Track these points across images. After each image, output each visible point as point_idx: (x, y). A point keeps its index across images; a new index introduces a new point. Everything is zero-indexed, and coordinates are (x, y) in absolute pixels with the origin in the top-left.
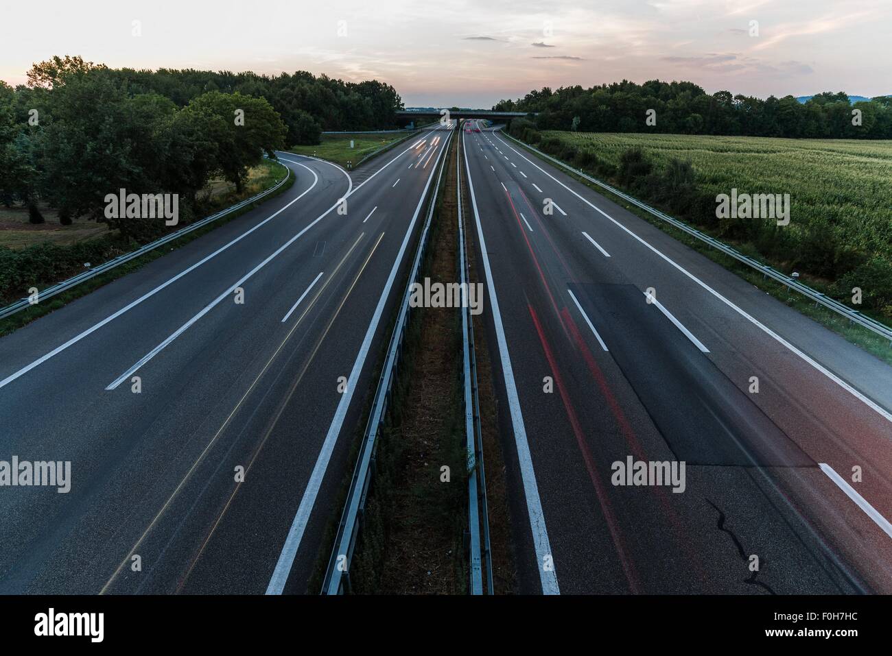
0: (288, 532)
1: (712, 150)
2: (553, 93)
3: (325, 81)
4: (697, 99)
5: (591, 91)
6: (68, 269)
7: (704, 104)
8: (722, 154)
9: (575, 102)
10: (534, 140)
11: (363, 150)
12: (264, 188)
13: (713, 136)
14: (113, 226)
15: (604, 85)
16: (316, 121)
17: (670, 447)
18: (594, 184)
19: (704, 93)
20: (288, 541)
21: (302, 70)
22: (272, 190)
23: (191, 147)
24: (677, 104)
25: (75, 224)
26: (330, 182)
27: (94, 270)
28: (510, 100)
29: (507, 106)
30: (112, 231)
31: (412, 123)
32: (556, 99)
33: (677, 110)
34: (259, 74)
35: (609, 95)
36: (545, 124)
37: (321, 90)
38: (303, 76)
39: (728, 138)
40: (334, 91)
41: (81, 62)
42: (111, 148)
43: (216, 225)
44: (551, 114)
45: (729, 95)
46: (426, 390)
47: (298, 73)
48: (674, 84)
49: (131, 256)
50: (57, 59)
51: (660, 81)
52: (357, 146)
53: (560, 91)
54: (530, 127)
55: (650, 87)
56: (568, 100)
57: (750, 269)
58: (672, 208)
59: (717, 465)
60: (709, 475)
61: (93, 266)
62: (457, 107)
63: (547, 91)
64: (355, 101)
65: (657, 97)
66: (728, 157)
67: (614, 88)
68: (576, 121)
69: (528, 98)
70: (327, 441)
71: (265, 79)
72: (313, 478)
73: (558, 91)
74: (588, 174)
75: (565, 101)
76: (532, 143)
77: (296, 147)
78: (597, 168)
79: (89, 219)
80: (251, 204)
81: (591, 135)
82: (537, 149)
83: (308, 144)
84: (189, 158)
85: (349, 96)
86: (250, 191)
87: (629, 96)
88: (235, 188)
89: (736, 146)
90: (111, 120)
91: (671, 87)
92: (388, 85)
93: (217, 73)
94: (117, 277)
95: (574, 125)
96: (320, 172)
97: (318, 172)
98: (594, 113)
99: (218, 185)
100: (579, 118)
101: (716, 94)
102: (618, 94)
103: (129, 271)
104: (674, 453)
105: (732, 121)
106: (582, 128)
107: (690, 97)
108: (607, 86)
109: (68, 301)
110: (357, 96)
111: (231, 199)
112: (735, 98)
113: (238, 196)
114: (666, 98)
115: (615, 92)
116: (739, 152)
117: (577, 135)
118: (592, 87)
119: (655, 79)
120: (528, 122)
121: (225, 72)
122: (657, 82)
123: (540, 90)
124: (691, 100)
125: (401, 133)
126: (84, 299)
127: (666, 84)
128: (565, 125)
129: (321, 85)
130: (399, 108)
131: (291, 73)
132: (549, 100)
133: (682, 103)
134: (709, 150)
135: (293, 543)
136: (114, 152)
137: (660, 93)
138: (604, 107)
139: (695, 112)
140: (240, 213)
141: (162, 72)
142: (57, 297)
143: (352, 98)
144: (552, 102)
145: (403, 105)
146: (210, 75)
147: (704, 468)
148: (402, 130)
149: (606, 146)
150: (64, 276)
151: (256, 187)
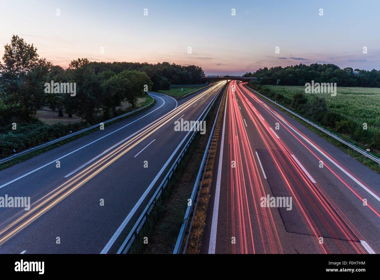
0: (111, 238)
1: (341, 93)
2: (268, 69)
3: (174, 66)
4: (335, 71)
5: (286, 68)
6: (65, 133)
7: (339, 73)
8: (346, 95)
9: (278, 73)
10: (259, 89)
11: (186, 92)
12: (143, 106)
13: (344, 87)
14: (84, 118)
15: (292, 66)
16: (169, 81)
17: (284, 224)
18: (281, 107)
19: (339, 68)
20: (110, 242)
21: (165, 62)
22: (145, 107)
23: (115, 90)
24: (326, 73)
25: (73, 117)
26: (169, 104)
27: (73, 134)
28: (250, 73)
29: (250, 75)
30: (83, 120)
31: (208, 82)
32: (270, 72)
33: (326, 76)
34: (150, 63)
35: (294, 70)
36: (265, 82)
37: (172, 69)
38: (166, 64)
39: (351, 88)
40: (177, 70)
41: (87, 60)
42: (85, 90)
43: (121, 119)
44: (267, 78)
45: (351, 69)
46: (181, 188)
47: (164, 63)
48: (324, 65)
49: (87, 129)
50: (79, 59)
51: (318, 64)
52: (184, 91)
53: (272, 69)
54: (257, 84)
55: (313, 66)
56: (275, 72)
57: (347, 147)
58: (315, 118)
59: (305, 234)
60: (300, 238)
61: (73, 132)
62: (228, 75)
63: (266, 69)
64: (185, 73)
65: (316, 70)
66: (348, 97)
67: (296, 67)
68: (278, 81)
69: (258, 72)
70: (137, 204)
71: (151, 65)
72: (127, 218)
73: (271, 69)
74: (279, 103)
75: (274, 72)
76: (257, 90)
77: (160, 91)
78: (283, 101)
79: (75, 115)
80: (136, 112)
81: (285, 87)
82: (259, 93)
83: (165, 90)
84: (114, 94)
85: (183, 71)
86: (137, 107)
87: (303, 70)
88: (131, 106)
89: (354, 92)
90: (87, 80)
91: (323, 66)
92: (199, 67)
93: (134, 63)
94: (80, 137)
95: (277, 83)
96: (166, 100)
97: (165, 100)
98: (287, 78)
99: (125, 105)
100: (280, 80)
101: (345, 69)
102: (298, 69)
103: (86, 135)
104: (285, 227)
105: (354, 81)
106: (281, 84)
107: (332, 70)
108: (293, 66)
109: (62, 145)
110: (186, 71)
111: (129, 110)
112: (355, 71)
113: (132, 109)
114: (321, 71)
115: (296, 69)
116: (355, 94)
117: (278, 87)
118: (286, 67)
119: (316, 63)
120: (257, 81)
121: (137, 63)
122: (316, 64)
123: (263, 68)
124: (333, 71)
125: (203, 86)
126: (68, 144)
127: (321, 65)
128: (273, 82)
129: (172, 67)
130: (203, 76)
131: (161, 63)
132: (267, 72)
133: (328, 73)
134: (340, 93)
135: (111, 243)
136: (86, 91)
137: (317, 69)
138: (291, 75)
139: (334, 77)
140: (131, 115)
141: (115, 63)
142: (58, 143)
143: (184, 72)
144: (268, 73)
145: (205, 74)
146: (131, 64)
147: (298, 235)
148: (204, 85)
149: (290, 91)
150: (62, 135)
151: (140, 105)
